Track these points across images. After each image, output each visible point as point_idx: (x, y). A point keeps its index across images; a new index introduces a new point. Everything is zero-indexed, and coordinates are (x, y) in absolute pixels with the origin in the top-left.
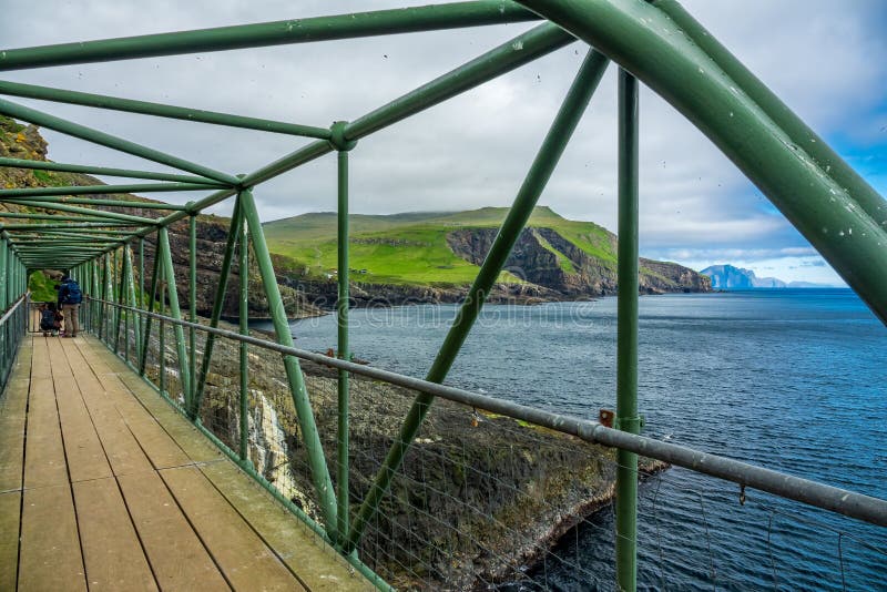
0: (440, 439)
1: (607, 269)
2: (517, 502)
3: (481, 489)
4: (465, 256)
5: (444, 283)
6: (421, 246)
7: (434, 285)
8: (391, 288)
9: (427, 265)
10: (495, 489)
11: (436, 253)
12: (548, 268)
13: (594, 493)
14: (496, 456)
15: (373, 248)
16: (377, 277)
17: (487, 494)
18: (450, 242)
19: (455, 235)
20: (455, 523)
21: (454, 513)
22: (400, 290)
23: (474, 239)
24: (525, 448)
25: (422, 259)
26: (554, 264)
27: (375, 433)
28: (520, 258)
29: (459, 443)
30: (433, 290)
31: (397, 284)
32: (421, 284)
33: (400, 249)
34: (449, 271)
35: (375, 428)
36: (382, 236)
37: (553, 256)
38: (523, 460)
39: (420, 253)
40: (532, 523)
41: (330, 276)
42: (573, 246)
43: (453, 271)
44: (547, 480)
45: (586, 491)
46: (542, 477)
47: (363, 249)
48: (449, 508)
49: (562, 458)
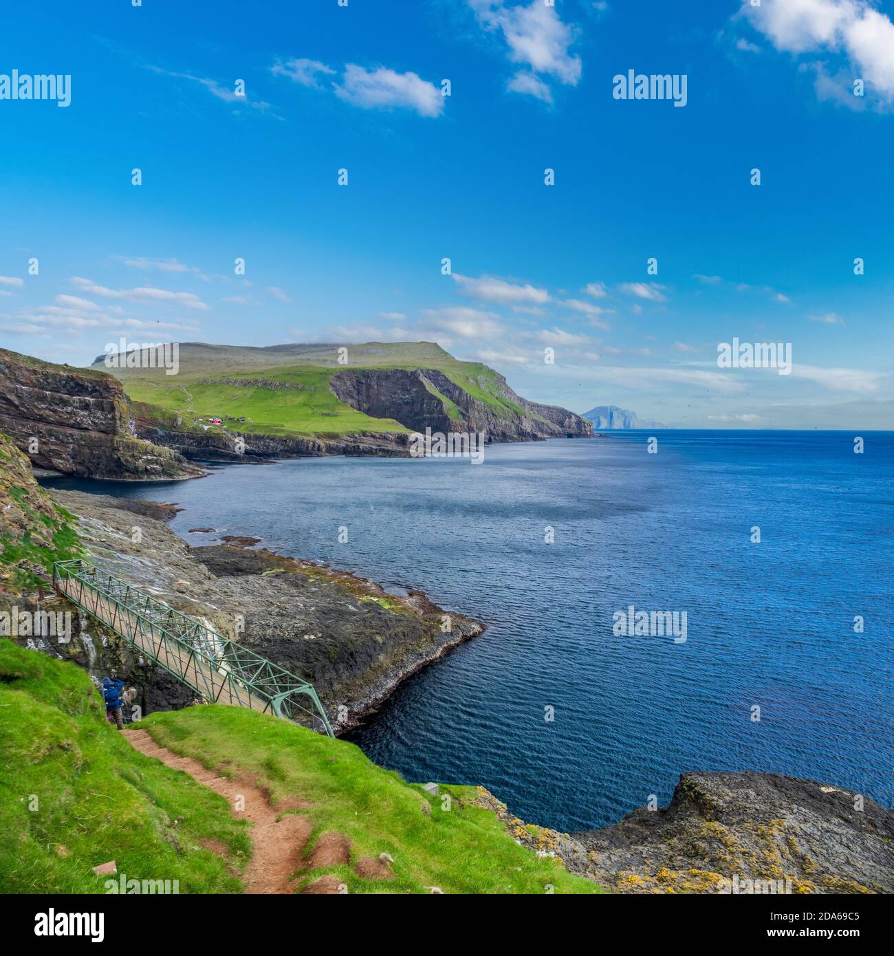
0: (320, 635)
1: (493, 414)
2: (371, 668)
3: (347, 663)
4: (350, 401)
5: (329, 433)
6: (303, 390)
7: (319, 436)
8: (273, 439)
9: (310, 411)
10: (356, 662)
11: (320, 399)
12: (435, 415)
13: (427, 655)
14: (356, 643)
15: (250, 392)
16: (256, 427)
17: (351, 666)
18: (333, 386)
19: (338, 377)
20: (331, 684)
21: (330, 679)
22: (283, 441)
23: (359, 382)
24: (377, 633)
25: (305, 405)
26: (441, 411)
27: (278, 635)
28: (407, 403)
29: (332, 637)
30: (319, 441)
31: (279, 434)
32: (305, 434)
33: (280, 393)
34: (333, 419)
35: (278, 632)
36: (260, 378)
37: (440, 402)
38: (375, 642)
39: (301, 399)
40: (382, 679)
41: (206, 428)
42: (461, 390)
43: (339, 418)
44: (393, 652)
45: (421, 655)
46: (390, 650)
47: (239, 393)
48: (327, 676)
49: (404, 635)
